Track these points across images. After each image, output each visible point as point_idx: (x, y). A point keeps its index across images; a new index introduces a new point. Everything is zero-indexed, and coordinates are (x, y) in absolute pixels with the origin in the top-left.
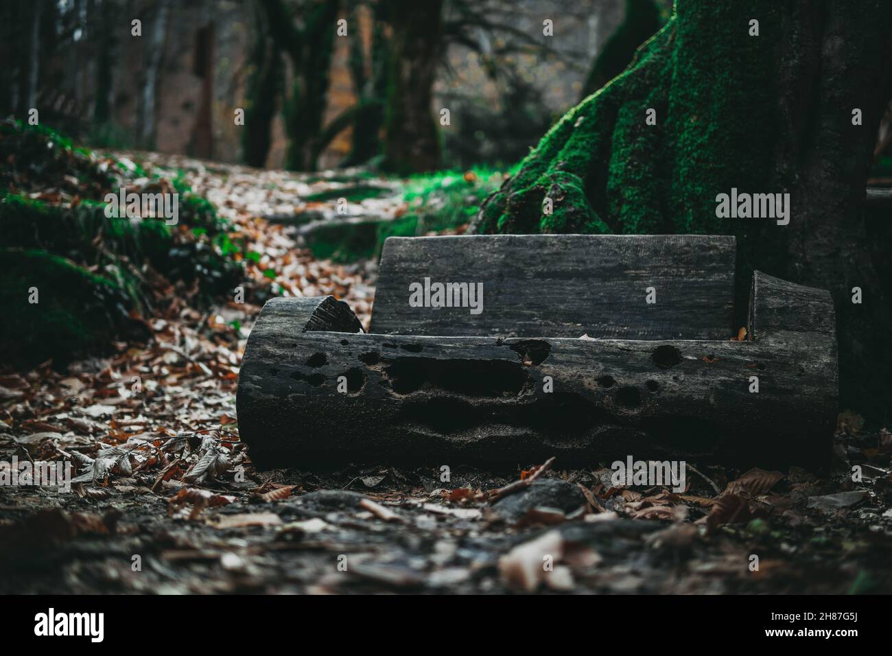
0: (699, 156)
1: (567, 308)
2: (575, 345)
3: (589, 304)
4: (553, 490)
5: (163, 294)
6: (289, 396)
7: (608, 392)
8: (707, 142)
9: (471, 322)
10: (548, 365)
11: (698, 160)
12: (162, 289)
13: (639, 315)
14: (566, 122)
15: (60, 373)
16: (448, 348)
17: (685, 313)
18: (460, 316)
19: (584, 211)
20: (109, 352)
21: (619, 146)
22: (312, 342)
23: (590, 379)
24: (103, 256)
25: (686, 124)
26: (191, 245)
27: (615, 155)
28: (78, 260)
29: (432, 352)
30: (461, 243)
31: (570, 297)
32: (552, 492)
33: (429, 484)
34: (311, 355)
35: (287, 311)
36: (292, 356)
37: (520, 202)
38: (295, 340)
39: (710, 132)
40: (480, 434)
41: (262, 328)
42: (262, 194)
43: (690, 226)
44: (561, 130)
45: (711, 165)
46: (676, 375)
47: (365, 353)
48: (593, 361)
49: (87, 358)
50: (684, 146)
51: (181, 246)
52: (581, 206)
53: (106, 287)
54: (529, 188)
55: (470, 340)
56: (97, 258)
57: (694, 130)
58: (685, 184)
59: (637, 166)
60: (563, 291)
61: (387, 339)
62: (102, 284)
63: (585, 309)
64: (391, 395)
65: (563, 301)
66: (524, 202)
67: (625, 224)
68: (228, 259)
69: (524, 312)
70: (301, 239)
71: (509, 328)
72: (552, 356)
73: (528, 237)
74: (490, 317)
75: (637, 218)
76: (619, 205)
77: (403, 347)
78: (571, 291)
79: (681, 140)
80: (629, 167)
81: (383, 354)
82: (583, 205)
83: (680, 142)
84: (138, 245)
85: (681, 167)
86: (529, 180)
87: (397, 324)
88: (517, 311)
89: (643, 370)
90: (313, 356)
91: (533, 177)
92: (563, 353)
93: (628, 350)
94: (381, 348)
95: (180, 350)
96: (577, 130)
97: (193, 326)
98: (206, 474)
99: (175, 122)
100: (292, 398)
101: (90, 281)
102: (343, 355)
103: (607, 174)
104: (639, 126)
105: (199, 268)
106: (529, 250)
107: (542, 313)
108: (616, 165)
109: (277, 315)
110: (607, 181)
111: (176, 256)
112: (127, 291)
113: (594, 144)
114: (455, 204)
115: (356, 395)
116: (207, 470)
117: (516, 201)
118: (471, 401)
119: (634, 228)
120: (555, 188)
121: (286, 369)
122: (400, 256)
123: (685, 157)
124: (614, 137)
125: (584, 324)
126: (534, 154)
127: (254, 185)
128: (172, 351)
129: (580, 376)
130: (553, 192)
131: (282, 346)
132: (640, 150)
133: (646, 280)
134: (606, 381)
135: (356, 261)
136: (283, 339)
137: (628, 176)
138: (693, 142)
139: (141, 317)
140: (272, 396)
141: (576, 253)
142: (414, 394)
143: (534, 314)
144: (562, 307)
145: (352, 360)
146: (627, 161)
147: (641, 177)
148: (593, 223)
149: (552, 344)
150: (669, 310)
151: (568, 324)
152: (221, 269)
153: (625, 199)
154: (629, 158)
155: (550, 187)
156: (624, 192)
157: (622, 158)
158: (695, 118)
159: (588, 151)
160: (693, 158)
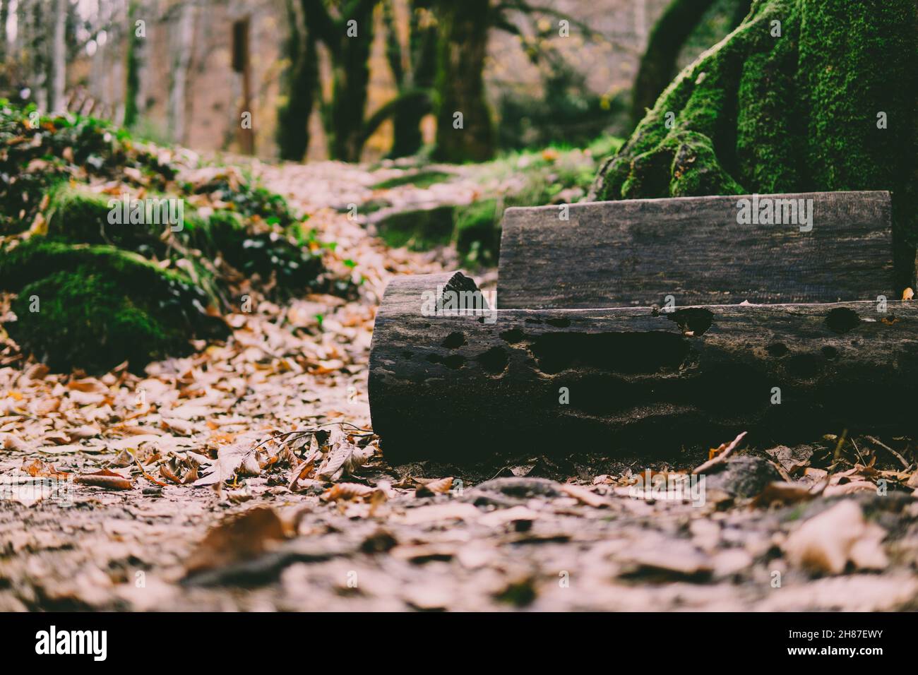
0: (838, 108)
1: (713, 276)
2: (739, 312)
3: (736, 270)
4: (753, 467)
5: (239, 289)
6: (426, 380)
7: (781, 361)
8: (845, 92)
9: (608, 295)
10: (711, 335)
11: (836, 113)
12: (237, 284)
13: (792, 280)
14: (686, 80)
15: (138, 375)
16: (599, 320)
17: (843, 275)
18: (594, 289)
19: (718, 172)
20: (188, 351)
21: (748, 102)
22: (447, 321)
23: (760, 348)
24: (173, 251)
25: (820, 75)
26: (265, 236)
27: (743, 112)
28: (147, 255)
29: (581, 326)
30: (589, 211)
31: (715, 264)
32: (753, 470)
33: (584, 471)
34: (447, 335)
35: (413, 289)
36: (426, 337)
37: (646, 165)
38: (427, 320)
39: (848, 82)
40: (639, 415)
41: (389, 308)
42: (324, 186)
43: (832, 184)
44: (680, 89)
45: (852, 117)
46: (854, 340)
47: (506, 330)
48: (761, 328)
49: (164, 359)
50: (820, 98)
51: (255, 237)
52: (714, 167)
53: (180, 282)
54: (653, 151)
55: (622, 311)
56: (168, 253)
57: (830, 81)
58: (823, 139)
59: (769, 122)
60: (706, 258)
61: (529, 314)
62: (176, 281)
63: (732, 276)
64: (539, 376)
65: (707, 268)
66: (650, 165)
67: (761, 185)
68: (304, 249)
69: (666, 282)
70: (372, 229)
71: (650, 300)
72: (716, 325)
73: (663, 201)
74: (628, 289)
75: (773, 178)
76: (753, 165)
77: (548, 322)
78: (714, 257)
79: (816, 92)
80: (761, 124)
81: (527, 331)
82: (716, 165)
83: (815, 95)
84: (209, 236)
85: (818, 122)
86: (650, 142)
87: (526, 301)
88: (657, 281)
89: (817, 335)
90: (449, 336)
91: (655, 139)
92: (728, 321)
93: (800, 315)
94: (523, 324)
95: (264, 346)
96: (699, 87)
97: (273, 321)
98: (342, 470)
99: (206, 124)
100: (430, 382)
101: (163, 277)
102: (483, 333)
103: (736, 133)
104: (768, 80)
105: (275, 259)
106: (665, 215)
107: (685, 281)
108: (746, 122)
109: (403, 294)
110: (736, 139)
111: (251, 249)
112: (202, 287)
113: (719, 101)
114: (536, 184)
115: (500, 376)
116: (343, 466)
117: (642, 164)
118: (627, 378)
119: (771, 188)
120: (685, 148)
121: (421, 352)
122: (523, 228)
123: (822, 110)
124: (741, 93)
125: (732, 292)
126: (652, 115)
127: (312, 176)
128: (255, 347)
129: (749, 346)
130: (684, 153)
131: (414, 327)
132: (772, 104)
133: (796, 242)
134: (776, 349)
135: (433, 247)
136: (414, 320)
137: (761, 134)
138: (829, 93)
139: (217, 313)
140: (407, 382)
141: (717, 217)
142: (564, 373)
143: (676, 284)
144: (707, 274)
145: (493, 339)
146: (758, 117)
147: (774, 134)
148: (728, 185)
149: (714, 311)
150: (824, 273)
151: (715, 293)
152: (299, 260)
153: (759, 158)
154: (760, 114)
155: (680, 147)
156: (756, 151)
157: (753, 114)
158: (830, 68)
159: (714, 109)
160: (832, 111)
